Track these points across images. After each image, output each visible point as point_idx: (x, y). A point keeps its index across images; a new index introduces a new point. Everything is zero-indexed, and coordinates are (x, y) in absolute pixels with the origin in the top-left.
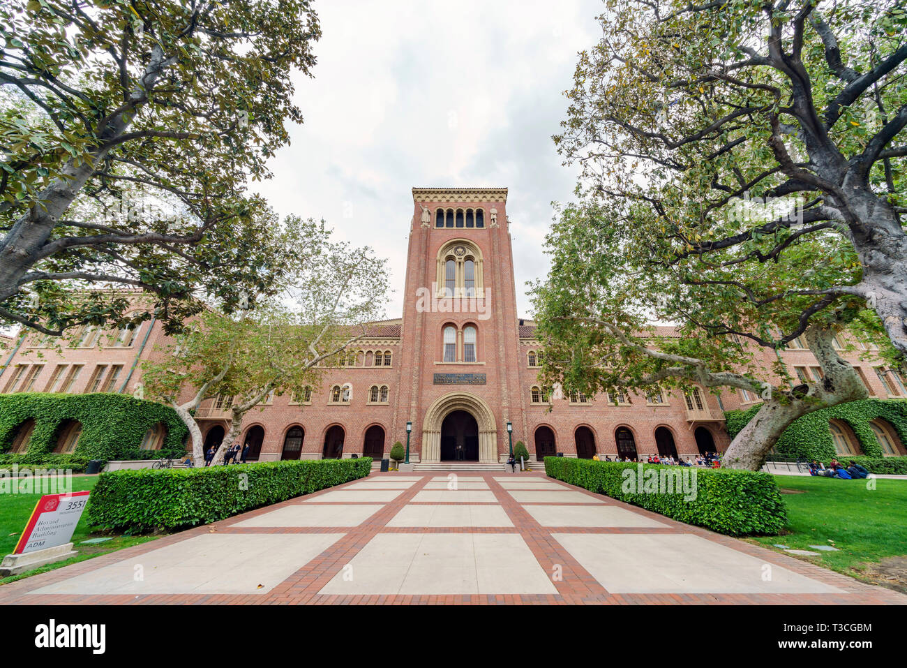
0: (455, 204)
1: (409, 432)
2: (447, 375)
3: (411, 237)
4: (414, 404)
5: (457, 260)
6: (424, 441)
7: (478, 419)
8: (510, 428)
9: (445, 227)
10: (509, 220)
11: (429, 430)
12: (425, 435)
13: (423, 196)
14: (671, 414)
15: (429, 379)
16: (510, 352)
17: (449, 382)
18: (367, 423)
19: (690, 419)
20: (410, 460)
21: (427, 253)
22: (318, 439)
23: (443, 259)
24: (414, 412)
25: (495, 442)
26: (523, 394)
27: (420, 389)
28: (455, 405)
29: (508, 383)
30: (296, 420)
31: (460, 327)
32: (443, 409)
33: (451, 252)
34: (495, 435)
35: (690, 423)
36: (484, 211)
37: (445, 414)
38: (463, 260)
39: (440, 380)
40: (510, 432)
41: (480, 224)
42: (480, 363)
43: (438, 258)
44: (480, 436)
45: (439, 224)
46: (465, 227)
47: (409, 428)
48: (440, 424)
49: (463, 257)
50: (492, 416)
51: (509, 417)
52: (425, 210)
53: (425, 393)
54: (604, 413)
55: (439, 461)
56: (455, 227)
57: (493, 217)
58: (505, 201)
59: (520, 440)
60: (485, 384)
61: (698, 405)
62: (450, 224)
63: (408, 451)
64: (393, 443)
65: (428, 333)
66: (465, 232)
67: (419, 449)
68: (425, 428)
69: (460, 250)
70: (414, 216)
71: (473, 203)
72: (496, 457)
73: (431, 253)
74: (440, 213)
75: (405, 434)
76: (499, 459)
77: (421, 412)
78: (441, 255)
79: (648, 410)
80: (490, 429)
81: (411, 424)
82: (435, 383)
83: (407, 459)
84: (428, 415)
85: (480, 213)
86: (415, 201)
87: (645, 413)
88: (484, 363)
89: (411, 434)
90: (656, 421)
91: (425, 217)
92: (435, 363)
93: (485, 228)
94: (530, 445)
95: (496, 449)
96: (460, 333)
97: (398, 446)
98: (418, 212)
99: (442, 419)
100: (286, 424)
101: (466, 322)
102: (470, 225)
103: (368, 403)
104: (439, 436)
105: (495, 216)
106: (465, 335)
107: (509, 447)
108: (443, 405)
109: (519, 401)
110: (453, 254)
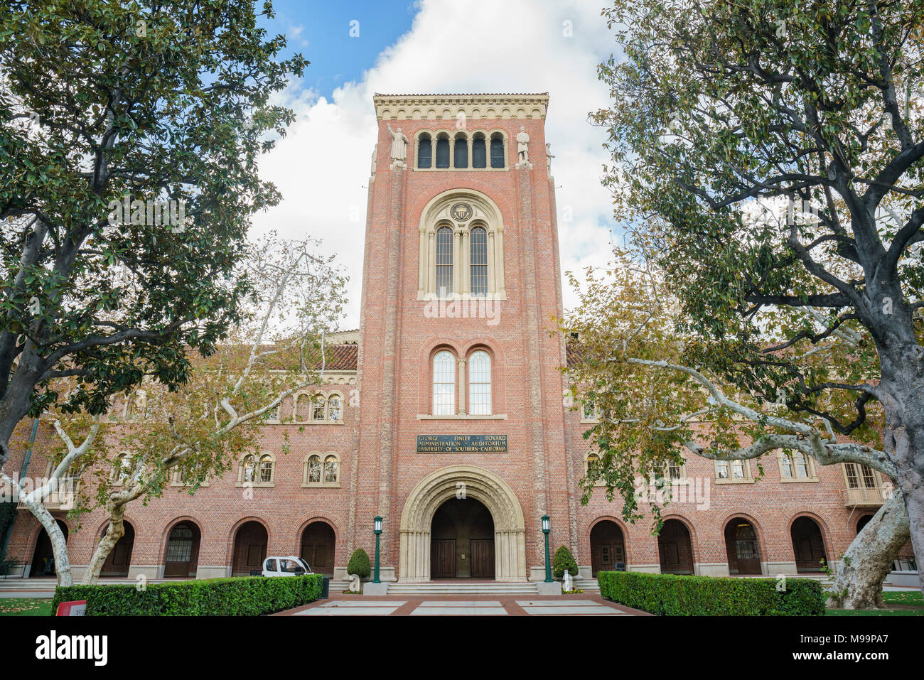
0: (452, 123)
1: (378, 533)
2: (440, 438)
3: (373, 186)
4: (384, 487)
5: (457, 228)
6: (403, 548)
7: (493, 510)
8: (546, 525)
9: (434, 168)
10: (551, 151)
11: (411, 529)
12: (403, 538)
13: (394, 109)
14: (819, 496)
15: (409, 444)
16: (549, 397)
17: (443, 450)
18: (304, 517)
19: (850, 503)
20: (381, 578)
21: (402, 217)
22: (225, 544)
23: (431, 227)
24: (385, 501)
25: (522, 548)
26: (571, 469)
27: (394, 461)
28: (455, 488)
29: (546, 449)
30: (185, 512)
31: (462, 351)
32: (434, 494)
33: (445, 214)
34: (522, 537)
35: (849, 509)
36: (506, 136)
37: (437, 503)
38: (466, 228)
39: (428, 445)
40: (546, 533)
41: (498, 162)
42: (499, 416)
43: (422, 226)
44: (498, 539)
45: (424, 162)
46: (470, 168)
47: (378, 526)
48: (429, 520)
49: (467, 223)
50: (517, 507)
51: (547, 508)
52: (398, 136)
53: (402, 468)
55: (427, 579)
56: (452, 168)
57: (522, 148)
58: (544, 118)
59: (564, 543)
60: (506, 451)
62: (442, 162)
63: (378, 564)
64: (351, 550)
65: (406, 364)
66: (471, 176)
67: (395, 560)
68: (403, 527)
69: (462, 210)
71: (486, 120)
72: (523, 572)
73: (409, 217)
74: (425, 140)
75: (371, 535)
76: (528, 576)
77: (396, 501)
78: (427, 220)
79: (781, 489)
80: (513, 528)
81: (380, 519)
82: (419, 451)
83: (377, 576)
84: (408, 505)
85: (497, 139)
86: (379, 119)
88: (505, 417)
89: (381, 537)
90: (794, 508)
91: (399, 150)
92: (419, 417)
93: (506, 169)
94: (581, 552)
95: (523, 559)
96: (462, 365)
97: (361, 555)
98: (386, 139)
99: (432, 511)
100: (168, 519)
101: (473, 342)
102: (479, 163)
103: (304, 485)
104: (428, 540)
105: (525, 148)
106: (472, 367)
107: (544, 556)
108: (434, 488)
109: (564, 480)
110: (449, 218)
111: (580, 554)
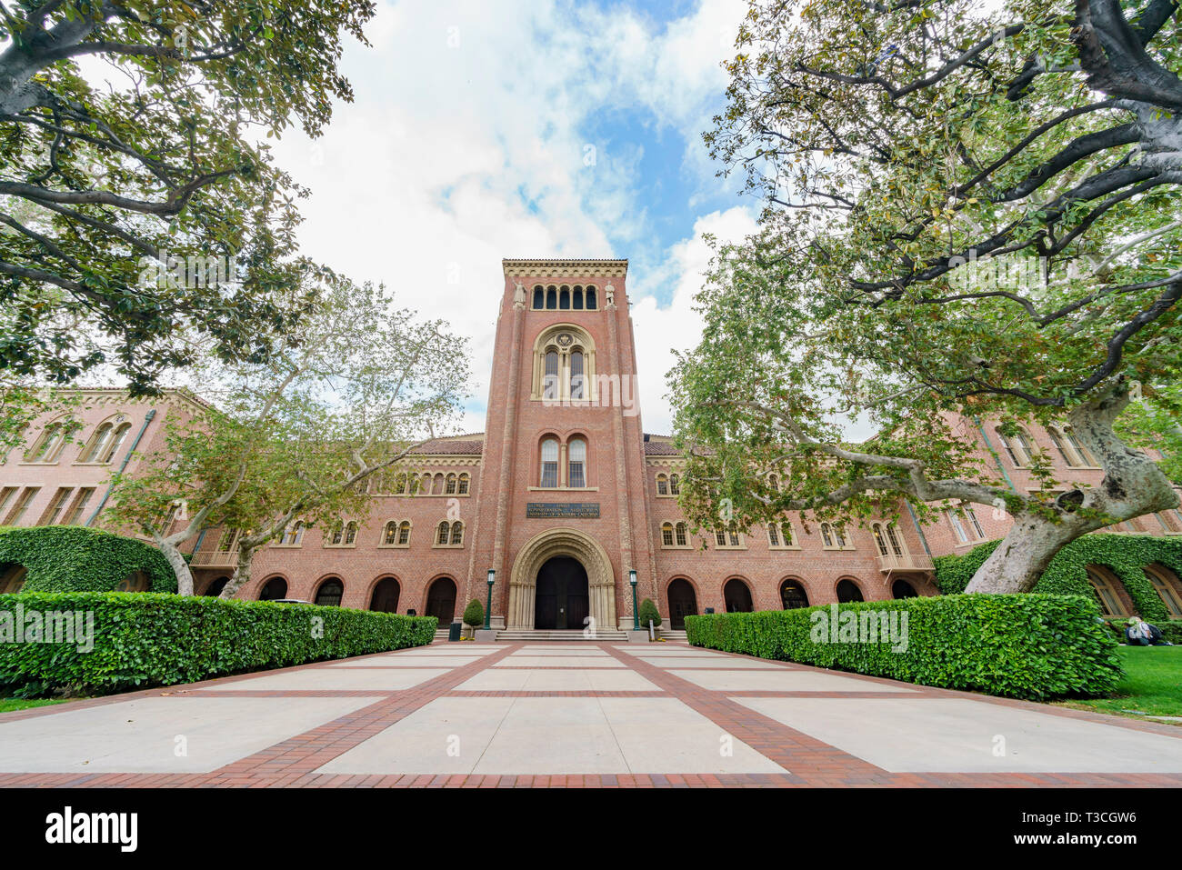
0: (559, 279)
1: (491, 584)
2: (546, 505)
3: (500, 322)
4: (498, 545)
5: (561, 351)
6: (512, 599)
7: (587, 568)
8: (633, 578)
9: (545, 309)
10: (630, 300)
11: (520, 582)
12: (513, 590)
13: (517, 270)
14: (857, 562)
15: (521, 510)
16: (632, 474)
17: (549, 516)
18: (432, 574)
19: (884, 569)
20: (492, 626)
21: (521, 341)
22: (363, 597)
23: (543, 350)
24: (498, 556)
25: (612, 600)
26: (651, 533)
27: (508, 524)
28: (557, 547)
29: (631, 516)
30: (332, 570)
31: (564, 439)
32: (539, 552)
33: (553, 342)
34: (612, 590)
35: (885, 573)
36: (597, 288)
37: (541, 561)
38: (568, 351)
39: (535, 512)
40: (634, 585)
41: (592, 305)
42: (592, 489)
43: (536, 348)
44: (591, 592)
45: (538, 304)
46: (571, 309)
47: (491, 577)
48: (535, 575)
49: (569, 347)
50: (608, 563)
51: (634, 564)
52: (519, 286)
53: (514, 530)
54: (764, 560)
55: (532, 628)
56: (558, 309)
57: (608, 295)
58: (624, 276)
59: (648, 596)
60: (598, 517)
61: (895, 549)
62: (551, 305)
63: (489, 613)
64: (468, 601)
65: (520, 448)
66: (571, 316)
67: (504, 611)
68: (513, 580)
69: (565, 339)
70: (504, 296)
71: (582, 279)
72: (613, 621)
73: (526, 342)
74: (538, 291)
75: (486, 587)
76: (618, 626)
77: (508, 557)
78: (539, 346)
79: (825, 555)
80: (604, 582)
81: (493, 572)
82: (529, 516)
83: (488, 624)
84: (518, 561)
85: (591, 292)
86: (506, 275)
87: (822, 559)
88: (597, 489)
89: (493, 588)
90: (838, 572)
91: (519, 296)
92: (529, 488)
93: (598, 310)
95: (613, 610)
96: (563, 448)
97: (475, 605)
98: (510, 289)
99: (537, 567)
100: (318, 576)
101: (573, 432)
102: (578, 305)
103: (434, 546)
104: (533, 592)
105: (612, 295)
106: (571, 452)
107: (632, 608)
108: (539, 547)
109: (646, 542)
110: (556, 344)
111: (660, 606)
